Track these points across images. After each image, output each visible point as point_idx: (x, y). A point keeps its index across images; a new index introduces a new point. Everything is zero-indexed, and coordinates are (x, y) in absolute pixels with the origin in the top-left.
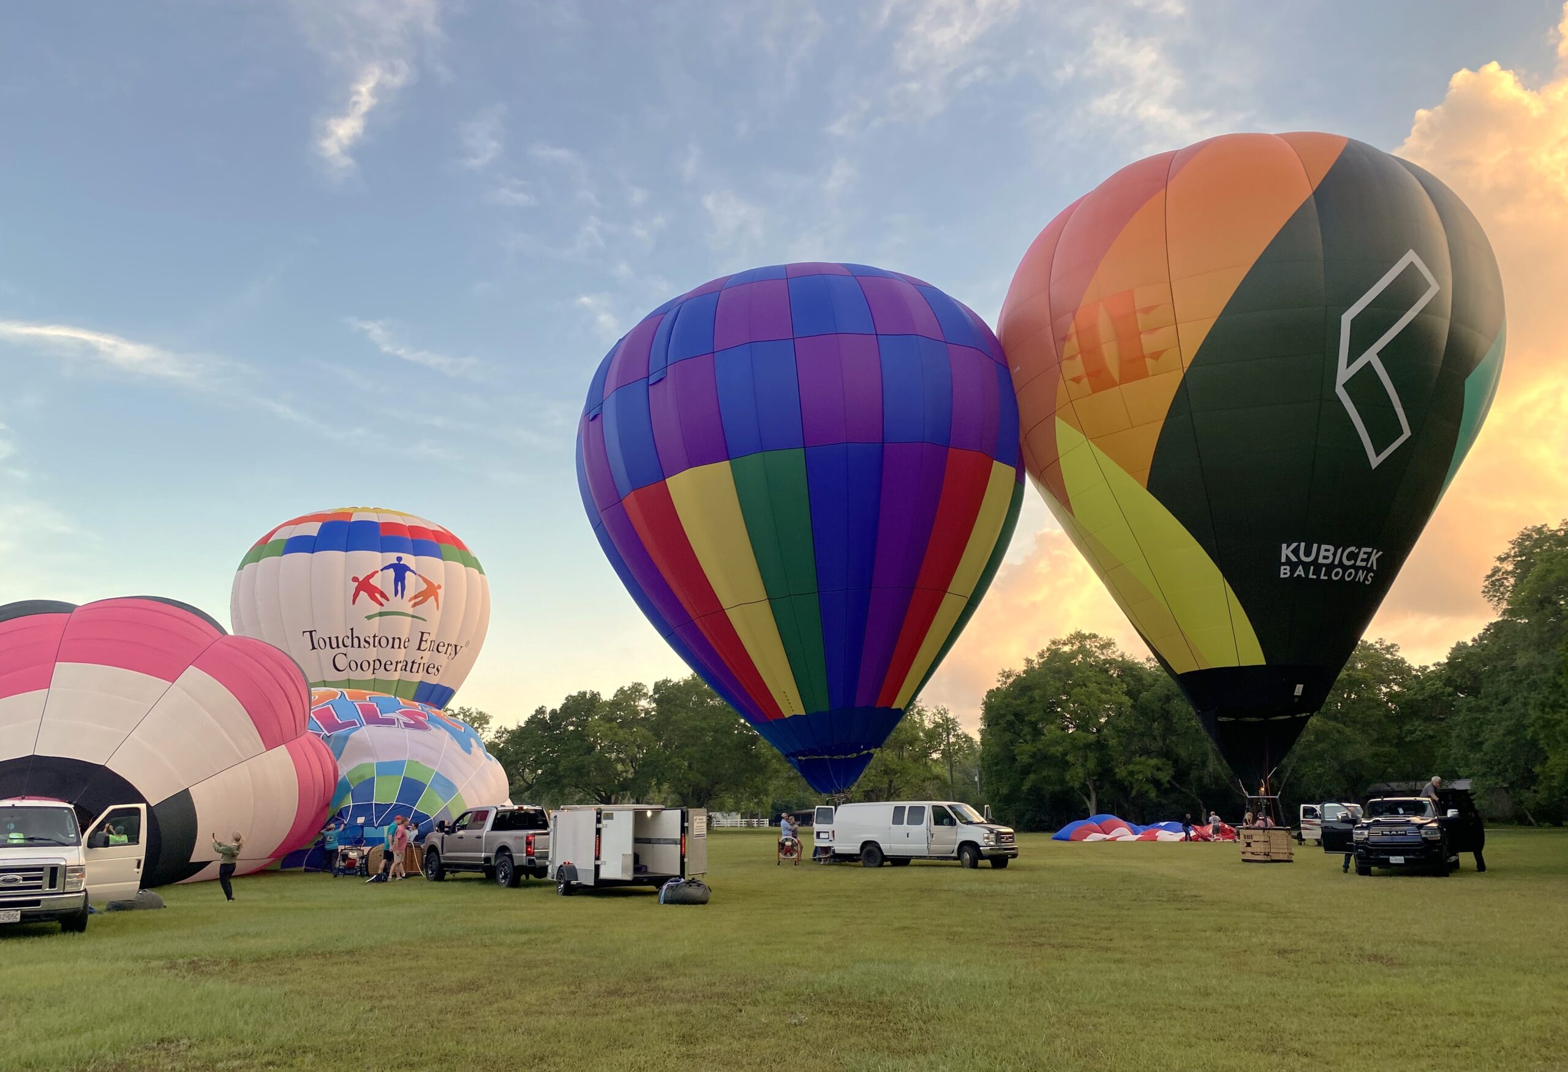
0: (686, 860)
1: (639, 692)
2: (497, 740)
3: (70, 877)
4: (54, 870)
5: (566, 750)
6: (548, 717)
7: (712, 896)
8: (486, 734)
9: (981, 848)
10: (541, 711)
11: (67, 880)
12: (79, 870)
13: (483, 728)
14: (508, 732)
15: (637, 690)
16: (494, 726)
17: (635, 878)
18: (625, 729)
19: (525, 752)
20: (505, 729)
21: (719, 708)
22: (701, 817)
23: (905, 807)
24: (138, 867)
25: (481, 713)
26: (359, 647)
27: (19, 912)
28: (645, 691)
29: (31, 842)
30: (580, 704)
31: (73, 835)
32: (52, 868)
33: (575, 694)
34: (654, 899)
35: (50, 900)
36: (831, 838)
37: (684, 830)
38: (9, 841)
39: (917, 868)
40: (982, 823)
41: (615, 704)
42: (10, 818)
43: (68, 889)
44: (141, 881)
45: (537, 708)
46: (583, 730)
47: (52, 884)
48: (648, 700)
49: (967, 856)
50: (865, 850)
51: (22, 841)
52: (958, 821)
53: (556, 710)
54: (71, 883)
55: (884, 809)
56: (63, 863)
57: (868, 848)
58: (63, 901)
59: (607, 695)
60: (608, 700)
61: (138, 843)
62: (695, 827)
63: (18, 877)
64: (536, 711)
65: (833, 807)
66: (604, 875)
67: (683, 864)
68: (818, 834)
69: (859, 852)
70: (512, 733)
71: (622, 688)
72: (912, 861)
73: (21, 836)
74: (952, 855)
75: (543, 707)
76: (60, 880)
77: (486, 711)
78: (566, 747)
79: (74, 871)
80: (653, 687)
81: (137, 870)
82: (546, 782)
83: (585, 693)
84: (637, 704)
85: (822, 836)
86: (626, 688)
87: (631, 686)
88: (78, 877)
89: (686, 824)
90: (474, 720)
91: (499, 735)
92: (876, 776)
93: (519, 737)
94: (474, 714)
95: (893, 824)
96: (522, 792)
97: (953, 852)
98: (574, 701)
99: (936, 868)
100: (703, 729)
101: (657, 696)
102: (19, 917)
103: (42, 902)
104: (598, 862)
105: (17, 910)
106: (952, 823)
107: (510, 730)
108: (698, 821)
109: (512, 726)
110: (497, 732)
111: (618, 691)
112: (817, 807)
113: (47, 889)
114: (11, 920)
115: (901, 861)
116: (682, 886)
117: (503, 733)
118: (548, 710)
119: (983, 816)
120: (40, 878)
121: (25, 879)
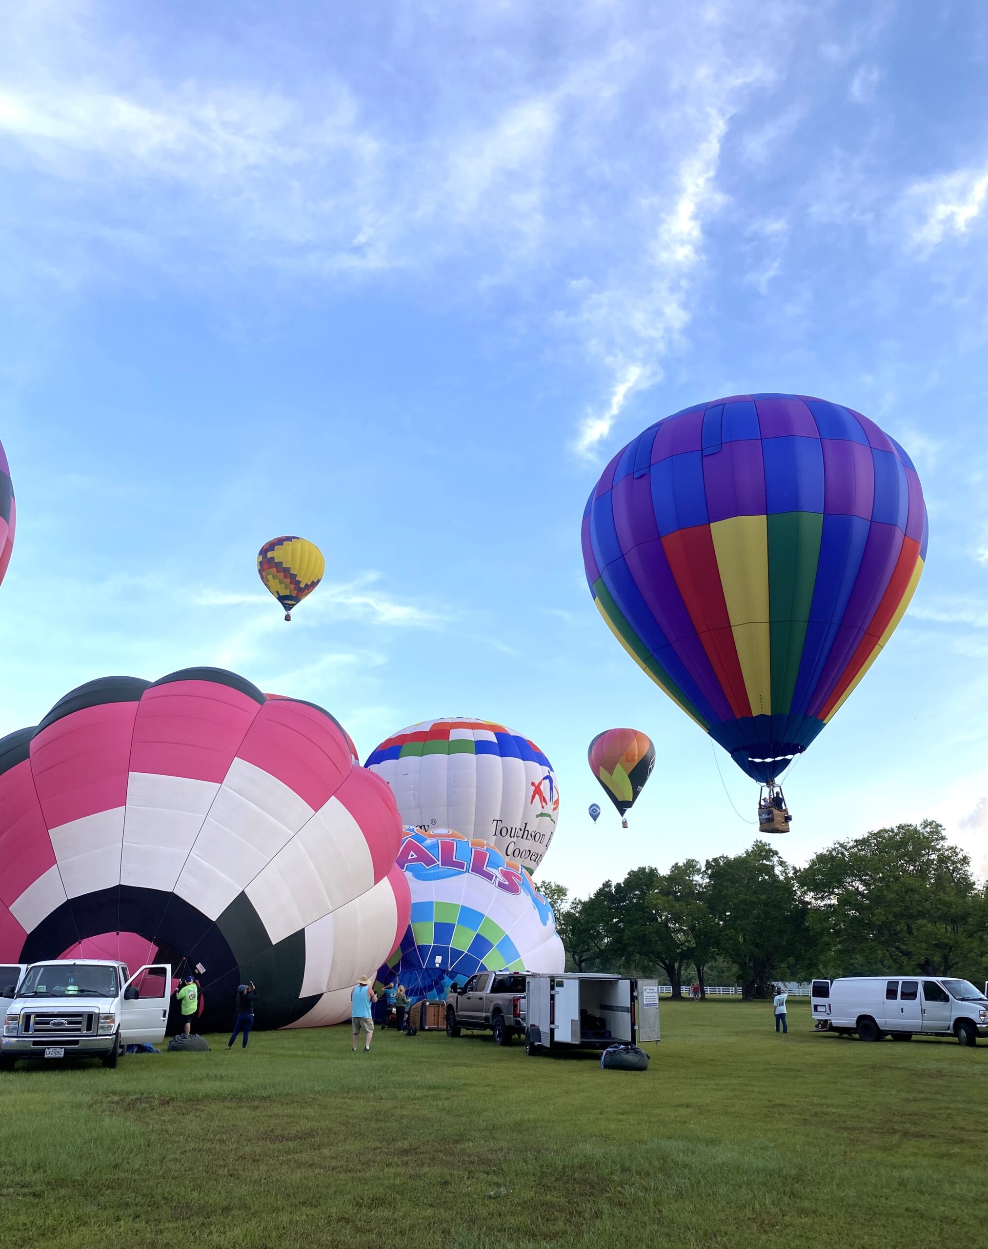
0: (636, 1027)
1: (693, 868)
2: (572, 911)
3: (102, 1023)
4: (90, 1016)
5: (629, 920)
6: (614, 890)
7: (650, 1064)
8: (563, 905)
9: (978, 1026)
10: (607, 885)
11: (100, 1025)
12: (109, 1017)
13: (562, 900)
14: (582, 903)
15: (691, 865)
16: (570, 897)
17: (582, 1043)
18: (681, 902)
19: (594, 922)
20: (579, 900)
21: (769, 883)
22: (651, 988)
23: (898, 982)
24: (164, 1016)
25: (558, 886)
26: (526, 839)
27: (63, 1050)
28: (698, 867)
29: (82, 993)
30: (641, 879)
31: (113, 989)
32: (89, 1015)
33: (636, 869)
34: (596, 1063)
35: (86, 1040)
36: (828, 1012)
37: (633, 999)
38: (67, 992)
39: (917, 1045)
40: (981, 999)
41: (671, 879)
42: (70, 974)
43: (100, 1032)
44: (167, 1028)
45: (604, 882)
46: (644, 902)
47: (89, 1028)
48: (701, 875)
49: (963, 1033)
50: (861, 1024)
51: (76, 993)
52: (951, 997)
53: (620, 884)
54: (102, 1028)
55: (878, 984)
56: (97, 1011)
57: (865, 1022)
58: (97, 1042)
59: (664, 871)
60: (665, 875)
61: (164, 996)
62: (645, 998)
63: (64, 1022)
64: (603, 884)
65: (829, 981)
66: (558, 1038)
67: (633, 1032)
68: (816, 1007)
69: (855, 1026)
70: (584, 904)
71: (676, 864)
72: (914, 1037)
73: (76, 988)
74: (949, 1032)
75: (609, 881)
76: (94, 1024)
77: (563, 884)
78: (630, 918)
79: (107, 1018)
80: (705, 863)
81: (162, 1018)
82: (613, 950)
83: (644, 869)
84: (691, 878)
85: (819, 1009)
86: (681, 864)
87: (685, 861)
88: (108, 1023)
89: (635, 994)
90: (553, 892)
91: (574, 905)
92: (926, 949)
93: (590, 908)
94: (553, 887)
95: (887, 999)
96: (595, 959)
97: (948, 1029)
98: (635, 876)
99: (936, 1045)
100: (753, 902)
101: (709, 872)
102: (63, 1053)
103: (80, 1042)
104: (553, 1026)
105: (61, 1048)
106: (946, 999)
107: (583, 901)
108: (648, 991)
109: (585, 898)
110: (573, 903)
111: (673, 867)
112: (813, 980)
113: (85, 1032)
114: (57, 1056)
115: (902, 1036)
116: (620, 1052)
117: (578, 904)
118: (614, 884)
119: (983, 993)
120: (80, 1023)
121: (69, 1023)
